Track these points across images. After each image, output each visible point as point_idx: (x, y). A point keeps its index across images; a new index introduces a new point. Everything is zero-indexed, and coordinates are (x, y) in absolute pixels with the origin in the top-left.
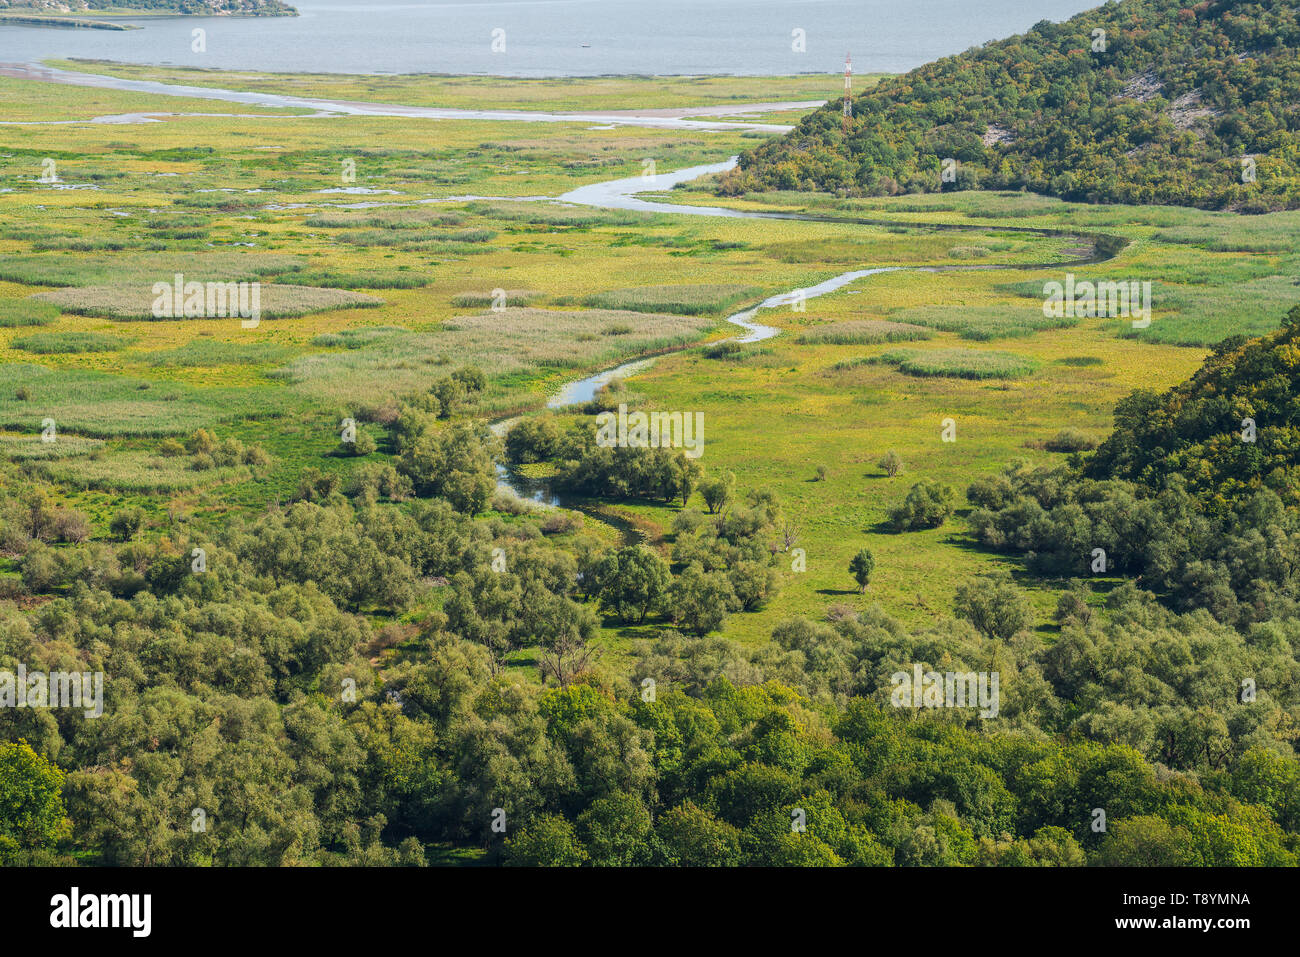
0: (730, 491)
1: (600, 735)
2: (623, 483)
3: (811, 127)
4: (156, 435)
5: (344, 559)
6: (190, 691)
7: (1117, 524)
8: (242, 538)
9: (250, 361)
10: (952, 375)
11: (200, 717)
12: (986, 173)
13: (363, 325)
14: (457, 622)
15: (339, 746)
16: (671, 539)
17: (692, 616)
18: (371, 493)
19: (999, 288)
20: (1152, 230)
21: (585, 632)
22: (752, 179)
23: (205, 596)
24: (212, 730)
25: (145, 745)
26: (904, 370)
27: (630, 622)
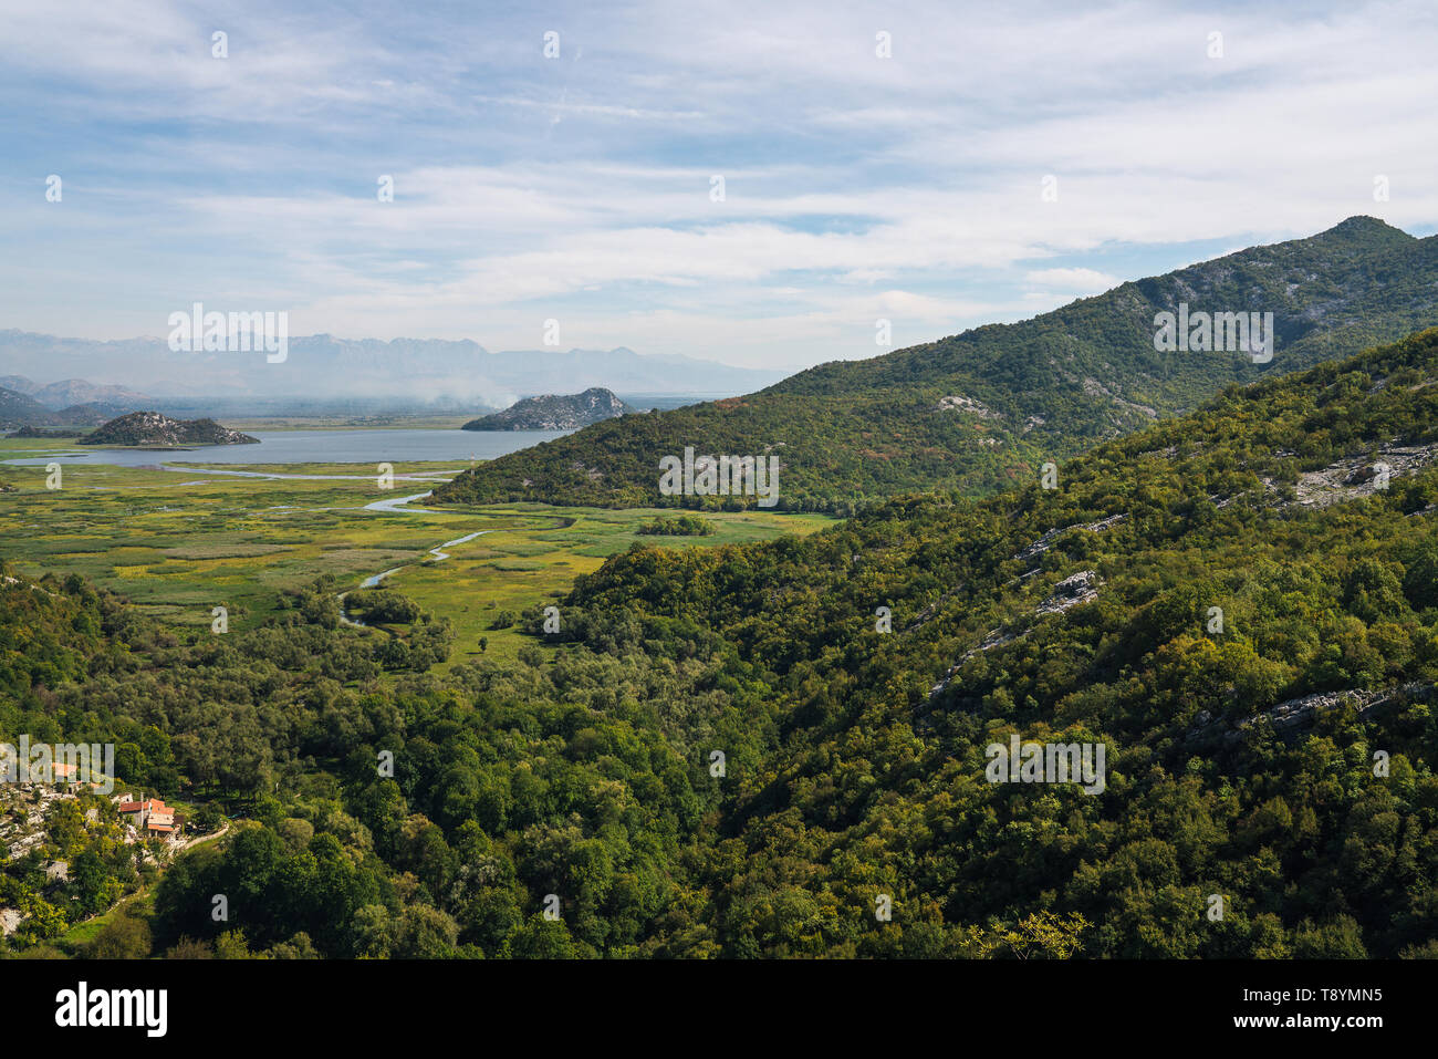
0: (432, 617)
1: (383, 712)
2: (390, 616)
3: (459, 480)
4: (204, 604)
5: (280, 650)
6: (220, 703)
7: (576, 623)
8: (239, 643)
9: (242, 574)
10: (514, 570)
11: (224, 713)
12: (525, 496)
13: (288, 558)
14: (326, 672)
15: (279, 722)
16: (409, 636)
17: (419, 665)
18: (290, 623)
19: (531, 538)
20: (584, 516)
21: (377, 673)
22: (438, 499)
23: (225, 666)
24: (229, 718)
25: (202, 724)
26: (498, 569)
27: (394, 668)
